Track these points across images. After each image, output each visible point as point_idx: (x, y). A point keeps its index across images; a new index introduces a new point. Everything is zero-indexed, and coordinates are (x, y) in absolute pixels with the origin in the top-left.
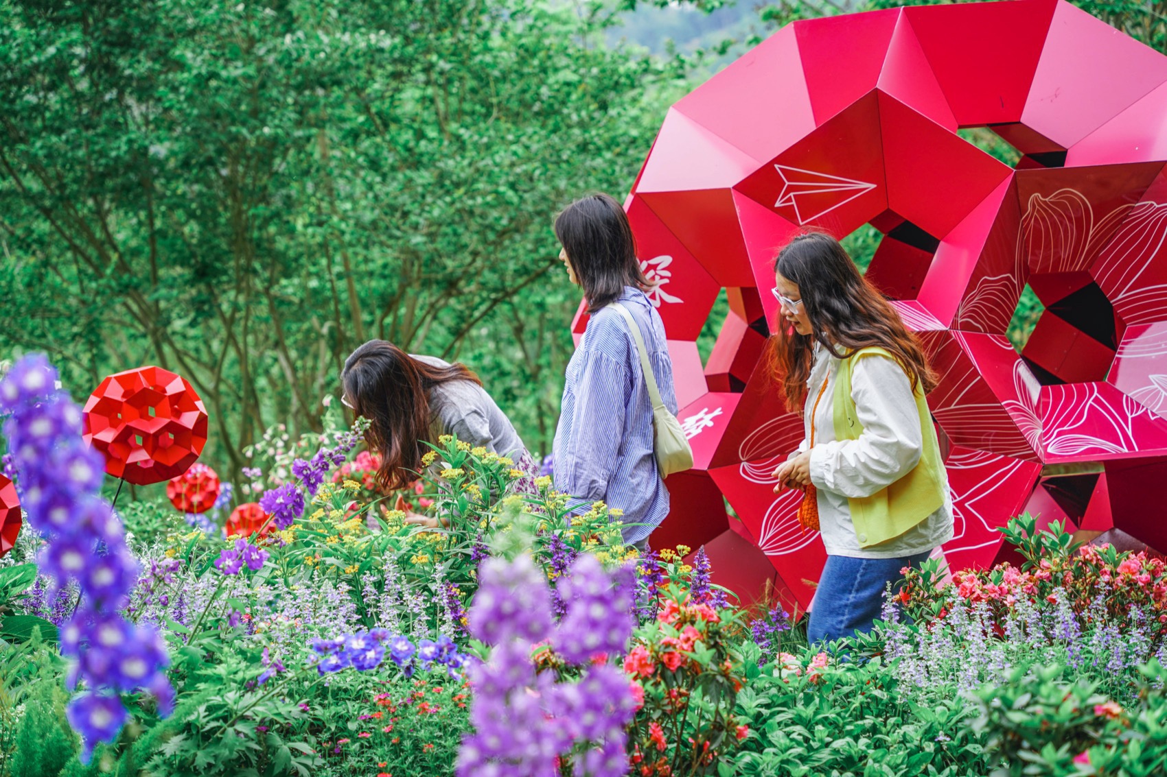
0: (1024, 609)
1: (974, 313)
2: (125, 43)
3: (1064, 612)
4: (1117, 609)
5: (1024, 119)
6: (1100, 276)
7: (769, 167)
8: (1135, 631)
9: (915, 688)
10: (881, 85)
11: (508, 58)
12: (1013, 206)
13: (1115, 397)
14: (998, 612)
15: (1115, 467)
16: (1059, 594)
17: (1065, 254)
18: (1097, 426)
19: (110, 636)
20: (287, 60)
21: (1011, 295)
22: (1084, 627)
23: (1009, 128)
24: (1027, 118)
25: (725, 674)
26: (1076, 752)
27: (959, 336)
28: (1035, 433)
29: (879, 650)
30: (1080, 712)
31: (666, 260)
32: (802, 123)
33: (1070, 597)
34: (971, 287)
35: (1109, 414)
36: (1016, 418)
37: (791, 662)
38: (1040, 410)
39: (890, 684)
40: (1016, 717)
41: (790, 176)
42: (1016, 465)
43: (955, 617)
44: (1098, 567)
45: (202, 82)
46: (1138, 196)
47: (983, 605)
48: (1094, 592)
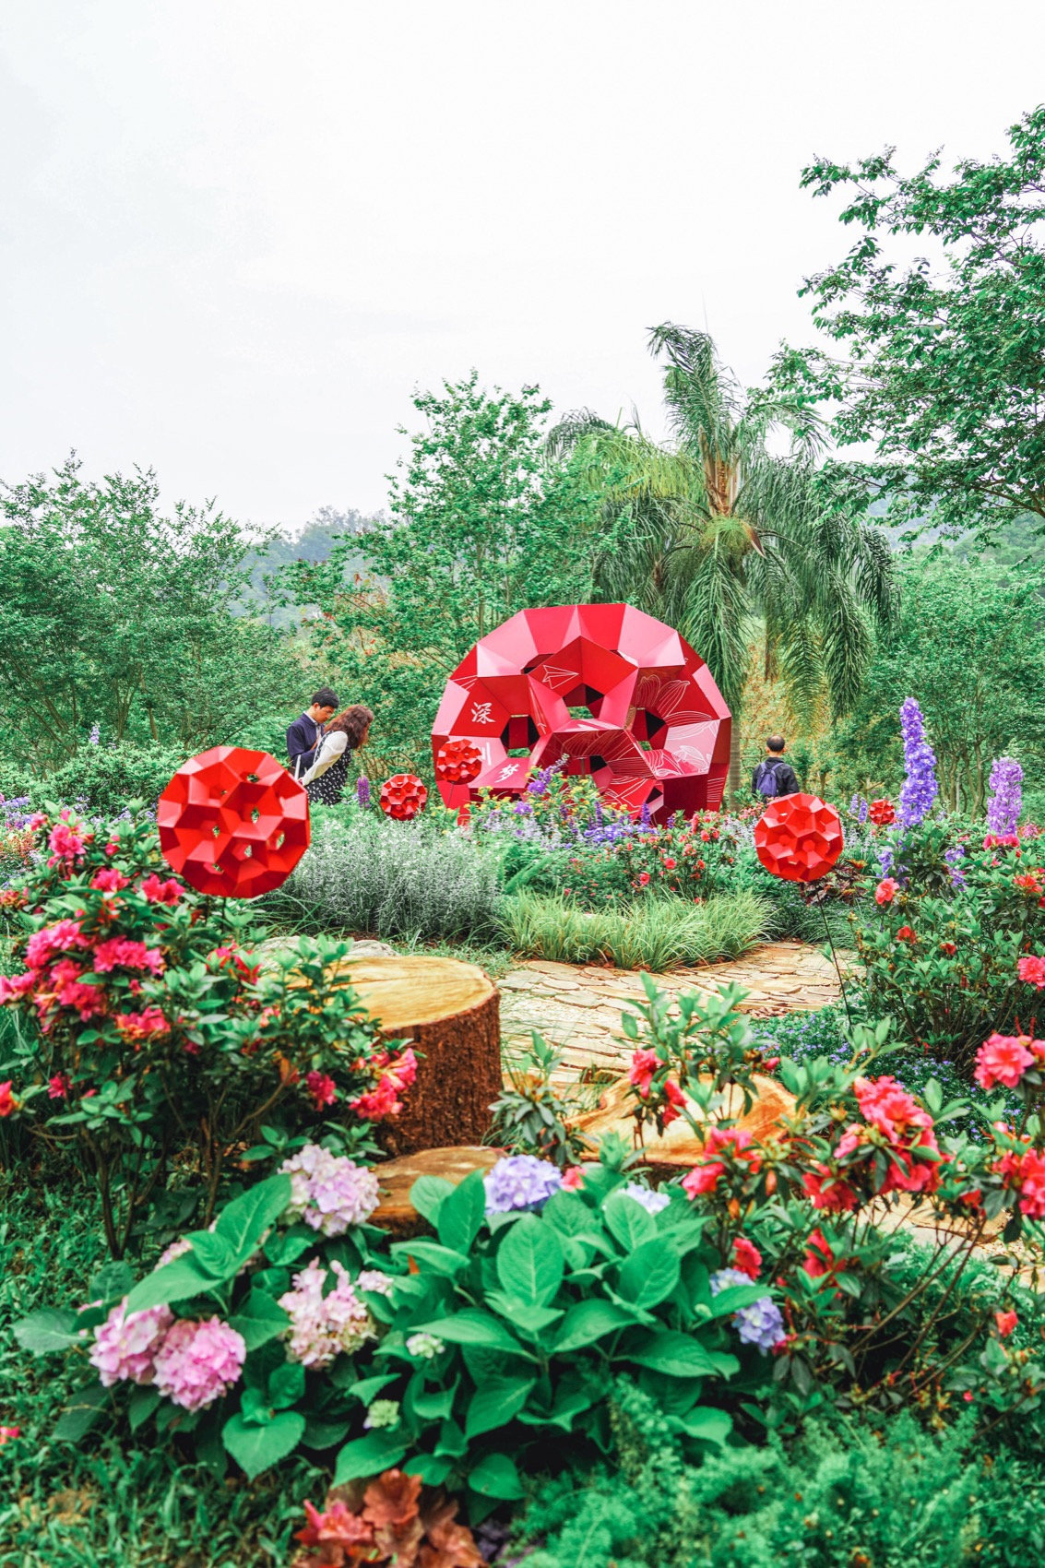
6: (659, 710)
13: (669, 755)
17: (650, 700)
18: (667, 765)
28: (651, 768)
31: (489, 705)
34: (628, 712)
35: (670, 761)
36: (647, 763)
38: (650, 759)
42: (644, 781)
46: (675, 679)
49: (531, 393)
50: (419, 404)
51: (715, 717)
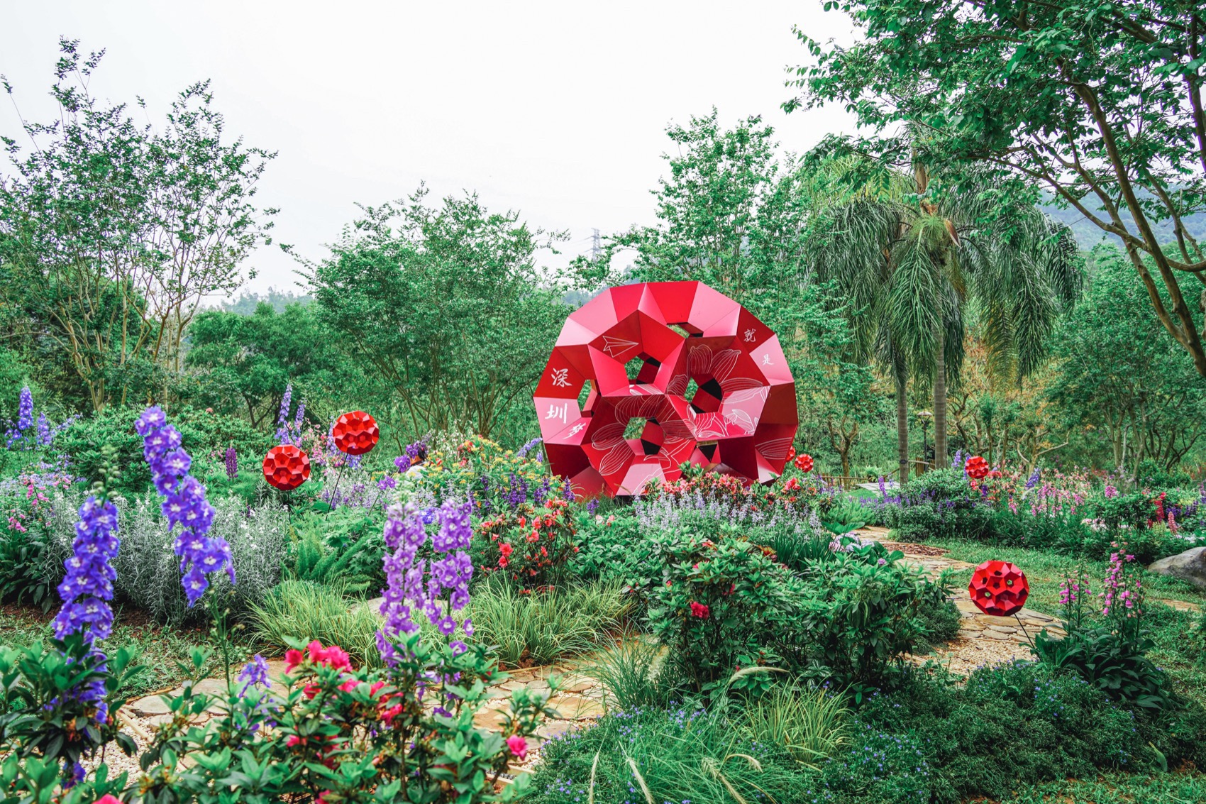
0: (686, 497)
1: (673, 388)
2: (399, 305)
3: (700, 498)
4: (718, 495)
5: (689, 321)
6: (715, 376)
7: (601, 337)
8: (724, 504)
9: (646, 527)
10: (640, 308)
11: (525, 307)
12: (685, 351)
13: (721, 418)
14: (678, 496)
15: (721, 442)
16: (698, 490)
17: (704, 367)
18: (715, 428)
19: (196, 546)
20: (450, 308)
21: (686, 382)
22: (706, 502)
23: (684, 325)
24: (690, 321)
25: (569, 528)
26: (695, 563)
27: (668, 396)
28: (694, 431)
29: (634, 514)
30: (696, 546)
31: (566, 370)
32: (612, 321)
33: (703, 491)
34: (672, 378)
35: (719, 423)
36: (688, 425)
37: (600, 519)
38: (696, 422)
39: (636, 526)
40: (672, 549)
41: (608, 340)
42: (688, 442)
43: (661, 500)
44: (712, 480)
45: (422, 315)
46: (727, 348)
47: (671, 495)
48: (711, 489)
49: (755, 122)
50: (671, 135)
51: (766, 383)
